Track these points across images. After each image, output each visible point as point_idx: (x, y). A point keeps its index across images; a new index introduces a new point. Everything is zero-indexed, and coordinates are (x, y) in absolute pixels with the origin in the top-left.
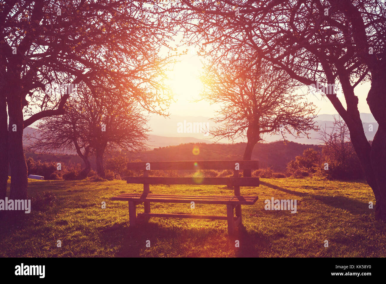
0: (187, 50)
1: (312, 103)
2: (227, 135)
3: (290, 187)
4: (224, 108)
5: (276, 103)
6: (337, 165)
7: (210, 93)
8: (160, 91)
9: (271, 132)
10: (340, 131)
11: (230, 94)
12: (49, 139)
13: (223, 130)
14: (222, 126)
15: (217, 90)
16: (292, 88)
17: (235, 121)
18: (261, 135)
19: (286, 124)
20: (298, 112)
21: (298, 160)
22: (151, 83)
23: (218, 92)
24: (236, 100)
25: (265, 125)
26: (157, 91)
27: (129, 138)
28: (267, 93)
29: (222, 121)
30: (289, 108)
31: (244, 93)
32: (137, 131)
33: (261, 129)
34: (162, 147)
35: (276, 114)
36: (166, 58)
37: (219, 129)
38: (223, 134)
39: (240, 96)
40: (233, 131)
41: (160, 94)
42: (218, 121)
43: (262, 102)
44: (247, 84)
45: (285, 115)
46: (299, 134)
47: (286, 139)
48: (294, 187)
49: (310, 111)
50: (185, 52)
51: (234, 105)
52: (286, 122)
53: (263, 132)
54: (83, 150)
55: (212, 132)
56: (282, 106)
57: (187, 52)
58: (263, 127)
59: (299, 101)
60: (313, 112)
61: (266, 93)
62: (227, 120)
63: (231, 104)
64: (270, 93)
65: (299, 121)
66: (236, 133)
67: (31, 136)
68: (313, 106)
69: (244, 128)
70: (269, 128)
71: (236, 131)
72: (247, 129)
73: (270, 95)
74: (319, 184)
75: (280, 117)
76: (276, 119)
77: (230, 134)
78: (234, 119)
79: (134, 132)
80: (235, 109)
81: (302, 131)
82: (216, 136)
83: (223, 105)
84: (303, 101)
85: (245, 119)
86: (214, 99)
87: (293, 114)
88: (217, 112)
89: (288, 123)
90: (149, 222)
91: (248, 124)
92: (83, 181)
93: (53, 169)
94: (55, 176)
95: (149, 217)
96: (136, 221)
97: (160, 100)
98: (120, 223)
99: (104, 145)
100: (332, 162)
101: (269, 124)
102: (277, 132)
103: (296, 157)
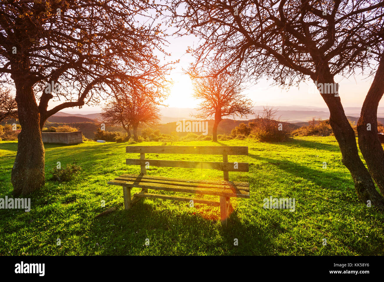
1: (250, 99)
2: (203, 117)
4: (201, 102)
5: (230, 100)
6: (266, 134)
7: (194, 94)
9: (227, 116)
10: (267, 115)
11: (205, 94)
12: (108, 121)
13: (201, 114)
14: (201, 112)
15: (198, 92)
16: (240, 91)
17: (208, 109)
21: (237, 129)
24: (209, 98)
26: (158, 89)
27: (150, 120)
28: (226, 94)
29: (200, 110)
30: (238, 102)
31: (213, 94)
32: (154, 116)
33: (222, 114)
35: (230, 106)
37: (199, 114)
38: (201, 117)
39: (210, 95)
40: (206, 115)
41: (160, 91)
42: (198, 110)
43: (223, 98)
44: (215, 89)
45: (235, 106)
46: (242, 116)
49: (249, 104)
51: (208, 101)
53: (223, 116)
54: (126, 126)
55: (195, 116)
56: (234, 101)
58: (223, 113)
59: (243, 98)
62: (203, 109)
63: (206, 100)
65: (243, 109)
68: (250, 101)
70: (226, 114)
71: (208, 115)
72: (214, 114)
73: (228, 94)
74: (259, 146)
75: (232, 108)
76: (230, 109)
77: (205, 117)
80: (207, 103)
81: (244, 115)
82: (197, 118)
83: (202, 100)
84: (245, 98)
85: (213, 108)
86: (196, 97)
87: (240, 106)
88: (198, 104)
89: (237, 110)
90: (144, 203)
91: (215, 111)
92: (126, 143)
93: (114, 135)
94: (115, 139)
95: (144, 197)
96: (131, 204)
97: (162, 95)
98: (118, 202)
99: (138, 123)
100: (263, 132)
101: (226, 111)
102: (231, 116)
103: (236, 127)
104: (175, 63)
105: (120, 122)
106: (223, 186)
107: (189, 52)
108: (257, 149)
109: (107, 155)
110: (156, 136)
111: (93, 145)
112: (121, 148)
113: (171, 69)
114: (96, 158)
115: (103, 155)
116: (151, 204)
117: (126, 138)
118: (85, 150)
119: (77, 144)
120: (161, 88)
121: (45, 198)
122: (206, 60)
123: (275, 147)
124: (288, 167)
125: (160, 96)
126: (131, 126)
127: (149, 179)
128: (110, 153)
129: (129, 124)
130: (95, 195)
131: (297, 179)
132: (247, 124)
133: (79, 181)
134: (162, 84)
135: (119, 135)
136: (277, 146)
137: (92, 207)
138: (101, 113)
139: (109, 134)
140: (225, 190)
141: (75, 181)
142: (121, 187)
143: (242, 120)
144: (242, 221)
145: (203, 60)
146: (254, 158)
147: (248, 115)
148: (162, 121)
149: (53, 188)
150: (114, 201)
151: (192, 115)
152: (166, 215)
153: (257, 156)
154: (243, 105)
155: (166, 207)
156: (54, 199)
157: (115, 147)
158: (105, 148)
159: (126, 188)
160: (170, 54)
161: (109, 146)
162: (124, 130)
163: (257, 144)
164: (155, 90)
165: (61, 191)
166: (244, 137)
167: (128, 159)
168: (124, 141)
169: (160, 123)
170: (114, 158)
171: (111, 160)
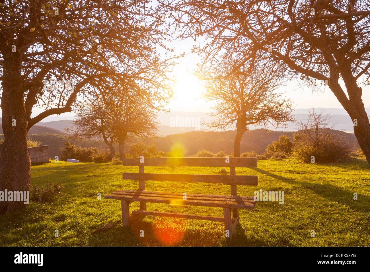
0: (184, 53)
1: (289, 100)
2: (220, 126)
3: (276, 171)
4: (217, 105)
5: (259, 101)
6: (313, 150)
7: (206, 93)
8: (161, 90)
9: (255, 124)
10: (314, 122)
11: (222, 94)
12: (83, 131)
13: (217, 122)
14: (216, 119)
15: (212, 91)
16: (273, 88)
17: (227, 115)
18: (247, 126)
19: (268, 117)
20: (277, 107)
21: (275, 144)
22: (152, 83)
23: (213, 92)
24: (227, 98)
25: (251, 118)
26: (157, 90)
27: (144, 130)
28: (253, 92)
29: (216, 115)
30: (271, 104)
31: (233, 93)
32: (149, 124)
33: (248, 122)
34: (172, 135)
35: (260, 109)
36: (166, 60)
37: (213, 121)
38: (217, 126)
39: (230, 95)
40: (225, 123)
41: (160, 93)
42: (213, 116)
43: (249, 99)
44: (236, 85)
45: (267, 110)
46: (278, 125)
47: (268, 129)
48: (279, 172)
49: (287, 106)
50: (183, 55)
51: (226, 103)
52: (268, 116)
53: (249, 124)
54: (109, 139)
55: (208, 124)
56: (265, 103)
57: (184, 54)
58: (249, 120)
59: (278, 98)
60: (290, 106)
61: (251, 92)
62: (220, 114)
63: (224, 101)
64: (255, 92)
65: (279, 115)
66: (227, 124)
67: (70, 129)
68: (290, 102)
69: (234, 120)
70: (254, 121)
71: (228, 123)
72: (236, 121)
73: (255, 93)
74: (300, 168)
75: (263, 111)
76: (260, 113)
77: (223, 126)
78: (226, 113)
79: (147, 125)
80: (226, 106)
81: (281, 122)
82: (211, 127)
83: (218, 102)
84: (282, 98)
85: (234, 113)
86: (209, 97)
87: (274, 109)
88: (212, 108)
89: (270, 116)
90: (143, 221)
91: (237, 117)
92: (108, 163)
93: (90, 153)
94: (91, 158)
95: (144, 215)
96: (129, 221)
97: (161, 98)
98: (114, 220)
99: (125, 135)
100: (308, 148)
101: (254, 117)
102: (261, 124)
103: (273, 142)
104: (178, 57)
105: (100, 133)
106: (228, 200)
107: (195, 52)
108: (295, 171)
109: (87, 177)
110: (151, 155)
111: (64, 165)
112: (104, 169)
113: (174, 64)
114: (75, 180)
115: (82, 177)
116: (151, 222)
117: (108, 156)
118: (56, 171)
119: (41, 164)
120: (162, 89)
121: (32, 216)
122: (214, 59)
123: (322, 170)
124: (325, 192)
125: (159, 99)
126: (116, 139)
127: (149, 193)
128: (91, 174)
129: (113, 137)
130: (85, 215)
131: (330, 203)
132: (290, 137)
133: (62, 203)
134: (162, 84)
135: (96, 152)
136: (326, 167)
137: (86, 225)
138: (74, 120)
139: (82, 151)
140: (229, 203)
141: (59, 203)
142: (120, 201)
143: (278, 130)
144: (248, 237)
145: (212, 60)
146: (285, 182)
147: (288, 123)
148: (161, 133)
149: (38, 207)
150: (109, 220)
151: (203, 123)
152: (167, 232)
153: (291, 179)
154: (279, 108)
155: (167, 225)
156: (42, 217)
157: (96, 167)
158: (82, 169)
159: (124, 201)
160: (172, 50)
161: (86, 166)
162: (106, 145)
163: (299, 165)
164: (153, 91)
165: (46, 210)
166: (283, 157)
167: (125, 173)
168: (105, 161)
169: (157, 135)
170: (97, 180)
171: (95, 182)
